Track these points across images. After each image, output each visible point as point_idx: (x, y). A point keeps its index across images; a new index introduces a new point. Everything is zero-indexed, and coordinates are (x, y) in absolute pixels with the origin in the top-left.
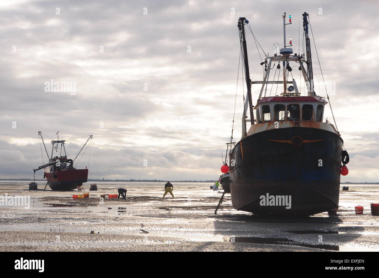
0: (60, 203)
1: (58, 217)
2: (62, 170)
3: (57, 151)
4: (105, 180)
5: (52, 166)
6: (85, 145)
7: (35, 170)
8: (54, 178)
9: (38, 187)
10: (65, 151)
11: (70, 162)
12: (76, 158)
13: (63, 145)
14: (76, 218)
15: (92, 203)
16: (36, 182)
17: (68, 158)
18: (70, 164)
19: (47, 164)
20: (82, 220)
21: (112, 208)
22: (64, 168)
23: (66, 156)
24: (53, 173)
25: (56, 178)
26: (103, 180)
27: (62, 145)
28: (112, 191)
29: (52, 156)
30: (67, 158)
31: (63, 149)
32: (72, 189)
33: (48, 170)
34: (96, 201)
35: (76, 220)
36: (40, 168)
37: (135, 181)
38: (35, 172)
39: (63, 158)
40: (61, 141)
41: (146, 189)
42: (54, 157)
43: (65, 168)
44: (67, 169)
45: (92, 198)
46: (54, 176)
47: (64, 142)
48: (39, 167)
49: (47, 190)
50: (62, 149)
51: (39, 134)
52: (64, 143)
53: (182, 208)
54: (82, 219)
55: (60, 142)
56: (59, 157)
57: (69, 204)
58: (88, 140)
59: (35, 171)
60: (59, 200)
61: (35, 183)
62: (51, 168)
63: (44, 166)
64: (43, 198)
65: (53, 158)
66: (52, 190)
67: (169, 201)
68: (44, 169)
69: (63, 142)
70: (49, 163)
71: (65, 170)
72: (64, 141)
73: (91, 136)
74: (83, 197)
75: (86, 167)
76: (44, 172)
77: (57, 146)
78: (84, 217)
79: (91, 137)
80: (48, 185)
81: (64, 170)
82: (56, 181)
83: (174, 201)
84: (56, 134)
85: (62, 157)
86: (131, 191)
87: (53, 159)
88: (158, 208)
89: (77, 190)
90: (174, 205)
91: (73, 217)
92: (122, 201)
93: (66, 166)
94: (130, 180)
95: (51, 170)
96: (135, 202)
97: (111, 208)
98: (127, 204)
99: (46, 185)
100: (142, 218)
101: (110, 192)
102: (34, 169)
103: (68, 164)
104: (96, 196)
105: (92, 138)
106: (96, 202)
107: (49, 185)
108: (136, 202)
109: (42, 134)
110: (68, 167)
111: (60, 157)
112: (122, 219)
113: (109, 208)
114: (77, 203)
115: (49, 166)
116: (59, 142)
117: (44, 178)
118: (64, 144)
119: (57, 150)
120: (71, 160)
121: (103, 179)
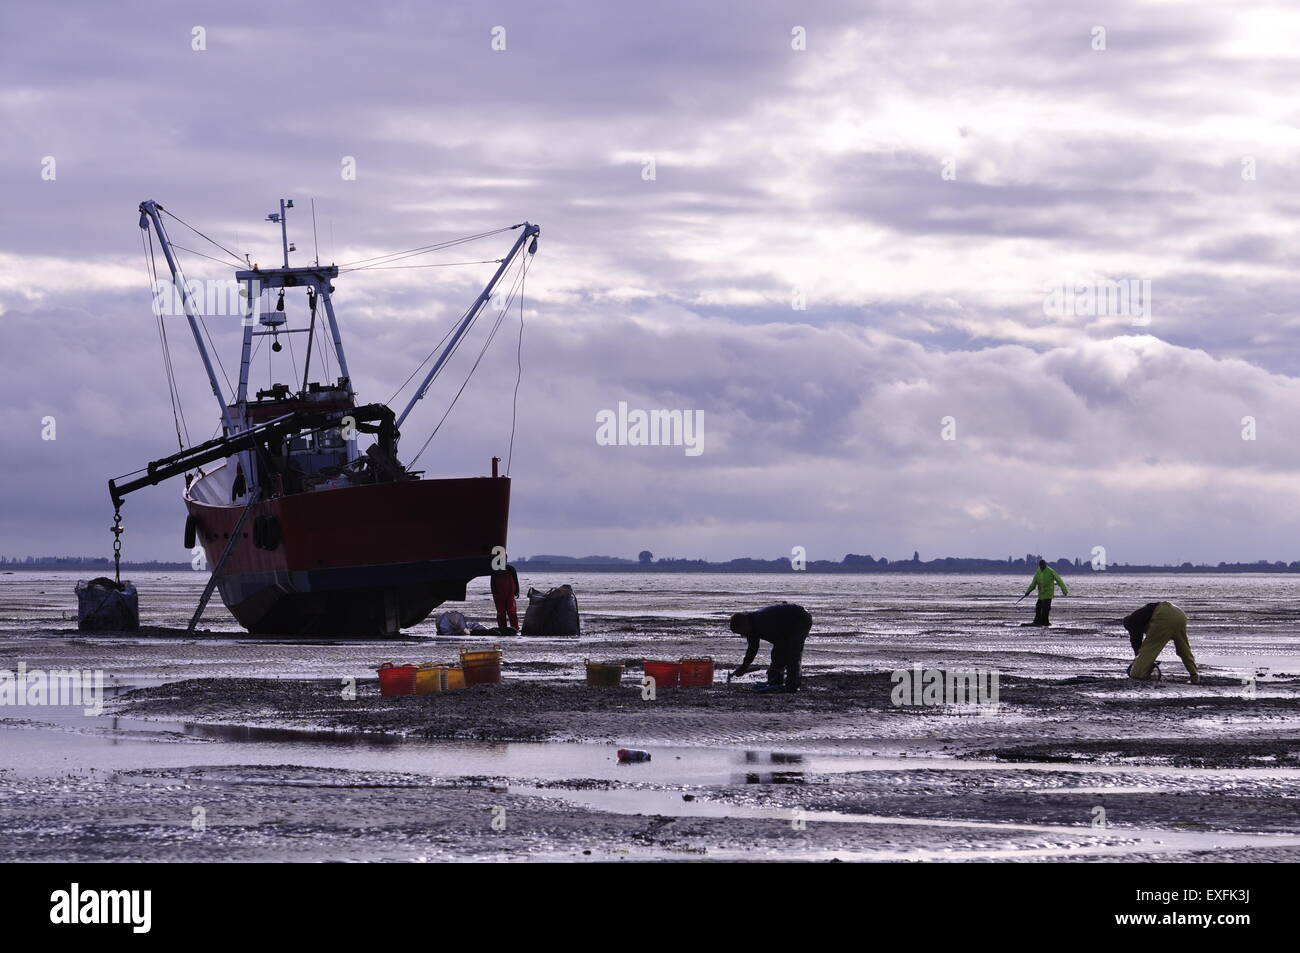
0: (279, 725)
1: (232, 822)
2: (319, 488)
3: (277, 347)
4: (655, 560)
5: (245, 453)
6: (486, 296)
7: (118, 484)
8: (259, 546)
9: (141, 615)
10: (338, 344)
11: (377, 423)
12: (419, 396)
13: (320, 298)
14: (362, 825)
15: (510, 719)
16: (124, 576)
17: (360, 401)
18: (372, 439)
19: (208, 445)
20: (404, 836)
21: (648, 758)
22: (331, 473)
23: (345, 382)
24: (253, 506)
25: (272, 547)
26: (645, 564)
27: (313, 304)
28: (688, 638)
29: (243, 383)
30: (352, 394)
31: (322, 333)
32: (390, 628)
33: (216, 485)
34: (548, 708)
35: (358, 835)
36: (156, 473)
37: (883, 567)
38: (118, 503)
39: (323, 395)
40: (309, 271)
41: (945, 621)
42: (261, 394)
43: (339, 471)
44: (351, 476)
45: (519, 687)
46: (256, 528)
47: (333, 282)
48: (152, 466)
49: (207, 635)
50: (318, 331)
51: (144, 224)
52: (332, 289)
53: (1173, 752)
54: (403, 828)
55: (302, 283)
56: (295, 388)
57: (340, 729)
58: (506, 262)
59: (117, 493)
60: (275, 703)
61: (120, 586)
62: (239, 469)
63: (183, 454)
64: (165, 689)
65: (252, 398)
66: (246, 631)
67: (1091, 706)
68: (189, 479)
69: (320, 278)
70: (220, 434)
71: (340, 482)
72: (332, 271)
73: (531, 231)
74: (456, 677)
75: (495, 461)
76: (190, 505)
77: (280, 306)
78: (420, 819)
79: (530, 239)
80: (216, 593)
81: (330, 485)
82: (271, 566)
83: (1127, 705)
84: (273, 218)
85: (315, 387)
86: (828, 641)
87: (250, 406)
88: (993, 752)
89: (427, 629)
90: (1115, 734)
91: (344, 822)
92: (735, 709)
93: (345, 455)
94: (840, 559)
95: (238, 488)
96: (830, 714)
97: (639, 758)
98: (765, 728)
99: (205, 599)
100: (846, 825)
101: (668, 643)
102: (111, 483)
103: (365, 442)
104: (560, 674)
105: (533, 249)
106: (538, 716)
107: (225, 600)
108: (834, 710)
109: (167, 223)
110: (362, 460)
111: (302, 394)
112: (697, 829)
113: (627, 758)
114: (399, 721)
115: (222, 461)
116: (289, 277)
117: (190, 544)
118: (334, 298)
119: (282, 339)
120: (381, 412)
121: (645, 556)
